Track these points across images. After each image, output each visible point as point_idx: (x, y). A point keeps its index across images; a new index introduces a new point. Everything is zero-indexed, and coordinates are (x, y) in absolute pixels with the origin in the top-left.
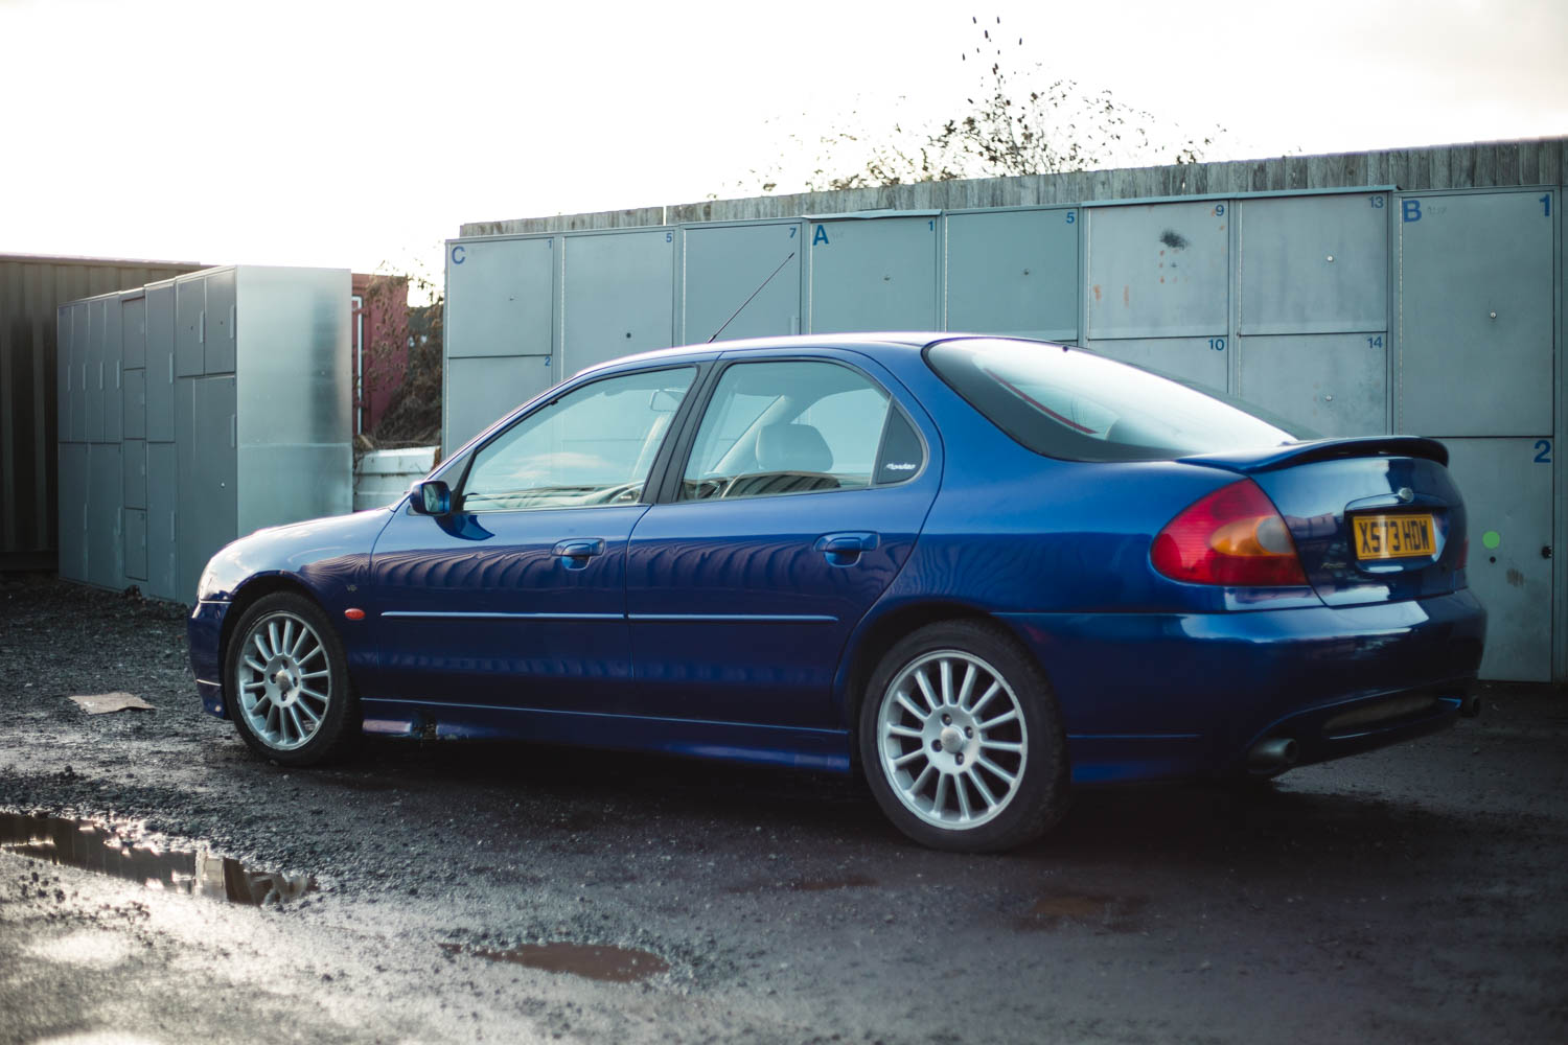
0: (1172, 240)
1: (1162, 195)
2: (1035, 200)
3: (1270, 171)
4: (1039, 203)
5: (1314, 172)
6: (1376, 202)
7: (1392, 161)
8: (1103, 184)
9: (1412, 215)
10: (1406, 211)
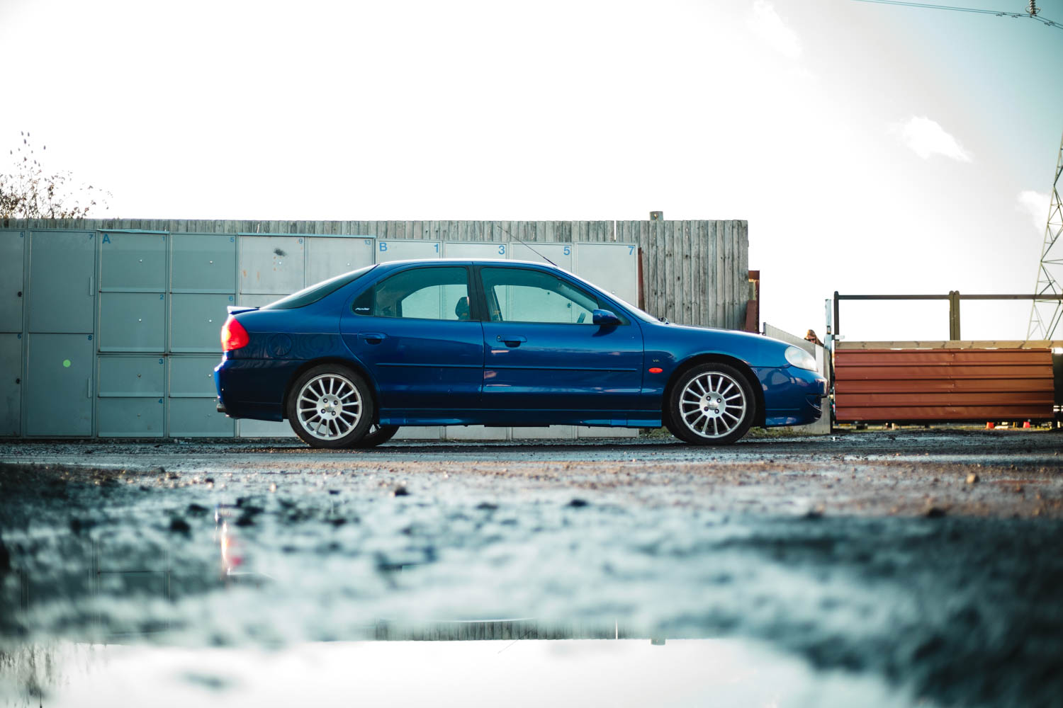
0: (279, 253)
1: (247, 232)
2: (185, 229)
3: (299, 226)
4: (187, 231)
5: (318, 228)
6: (368, 242)
7: (352, 226)
8: (220, 226)
9: (383, 248)
10: (381, 247)
